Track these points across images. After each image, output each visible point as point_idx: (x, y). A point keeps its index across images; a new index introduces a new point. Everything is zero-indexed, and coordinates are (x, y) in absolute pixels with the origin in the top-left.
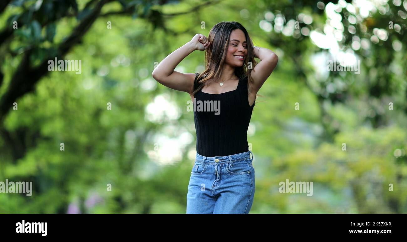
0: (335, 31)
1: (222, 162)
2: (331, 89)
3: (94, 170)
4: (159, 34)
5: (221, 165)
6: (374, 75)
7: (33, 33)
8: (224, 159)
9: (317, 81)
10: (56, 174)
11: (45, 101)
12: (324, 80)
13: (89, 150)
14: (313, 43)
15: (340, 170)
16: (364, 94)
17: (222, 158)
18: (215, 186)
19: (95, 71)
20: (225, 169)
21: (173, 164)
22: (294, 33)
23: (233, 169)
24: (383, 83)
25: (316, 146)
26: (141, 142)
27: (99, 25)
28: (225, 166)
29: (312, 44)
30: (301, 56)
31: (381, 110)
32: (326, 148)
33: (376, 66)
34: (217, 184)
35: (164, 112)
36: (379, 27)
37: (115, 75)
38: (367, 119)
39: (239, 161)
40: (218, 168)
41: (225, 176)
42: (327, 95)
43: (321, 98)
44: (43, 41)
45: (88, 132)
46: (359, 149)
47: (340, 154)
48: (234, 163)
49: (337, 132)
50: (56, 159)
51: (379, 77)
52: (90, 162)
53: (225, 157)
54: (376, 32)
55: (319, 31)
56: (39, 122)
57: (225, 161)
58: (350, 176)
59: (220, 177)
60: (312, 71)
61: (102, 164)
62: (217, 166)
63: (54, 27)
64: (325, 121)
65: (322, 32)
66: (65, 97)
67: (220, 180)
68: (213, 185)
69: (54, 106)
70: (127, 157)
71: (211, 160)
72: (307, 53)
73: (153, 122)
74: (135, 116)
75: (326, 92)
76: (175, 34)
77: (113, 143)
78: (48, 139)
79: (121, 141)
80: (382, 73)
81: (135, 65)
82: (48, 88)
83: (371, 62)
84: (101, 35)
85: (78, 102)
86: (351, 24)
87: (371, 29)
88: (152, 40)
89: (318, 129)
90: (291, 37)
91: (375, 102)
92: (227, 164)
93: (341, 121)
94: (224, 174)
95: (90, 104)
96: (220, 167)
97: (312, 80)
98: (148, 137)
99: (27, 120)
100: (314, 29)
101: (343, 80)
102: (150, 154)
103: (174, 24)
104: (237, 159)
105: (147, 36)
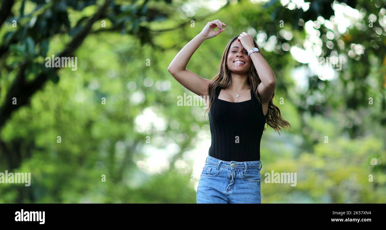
0: (315, 46)
1: (238, 168)
2: (310, 101)
3: (85, 179)
4: (147, 49)
5: (236, 170)
6: (351, 87)
7: (27, 49)
8: (240, 165)
9: (297, 94)
10: (49, 183)
11: (39, 114)
12: (304, 93)
13: (81, 160)
14: (294, 58)
15: (319, 179)
16: (342, 106)
17: (238, 163)
18: (229, 190)
19: (86, 85)
20: (240, 175)
21: (161, 173)
22: (276, 49)
23: (246, 175)
24: (359, 95)
25: (297, 156)
26: (130, 152)
27: (90, 41)
28: (240, 171)
29: (292, 59)
30: (282, 70)
31: (358, 121)
32: (306, 158)
33: (353, 79)
34: (231, 188)
35: (152, 124)
36: (357, 42)
37: (106, 88)
38: (345, 130)
39: (252, 169)
40: (233, 172)
41: (238, 181)
42: (307, 107)
43: (301, 110)
44: (36, 56)
45: (80, 143)
46: (337, 159)
47: (319, 164)
48: (248, 169)
49: (316, 142)
50: (50, 169)
51: (355, 90)
52: (82, 172)
53: (241, 163)
54: (354, 47)
55: (299, 47)
56: (34, 133)
57: (240, 166)
58: (329, 184)
59: (234, 182)
60: (292, 84)
61: (93, 173)
62: (233, 170)
63: (48, 43)
64: (305, 132)
65: (303, 47)
66: (59, 110)
67: (234, 184)
68: (227, 189)
69: (48, 118)
70: (117, 167)
71: (227, 164)
72: (288, 68)
73: (142, 133)
74: (125, 127)
75: (305, 104)
76: (163, 50)
77: (103, 154)
78: (43, 150)
79: (112, 151)
80: (358, 86)
81: (124, 78)
82: (42, 101)
83: (348, 75)
84: (92, 51)
85: (71, 114)
86: (329, 40)
87: (348, 44)
88: (141, 56)
89: (298, 139)
90: (273, 53)
91: (352, 114)
92: (242, 169)
93: (321, 132)
94: (238, 178)
95: (81, 116)
96: (235, 171)
97: (292, 92)
98: (138, 148)
99: (23, 132)
100: (294, 45)
101: (321, 92)
102: (140, 163)
103: (161, 40)
104: (251, 167)
105: (136, 52)
